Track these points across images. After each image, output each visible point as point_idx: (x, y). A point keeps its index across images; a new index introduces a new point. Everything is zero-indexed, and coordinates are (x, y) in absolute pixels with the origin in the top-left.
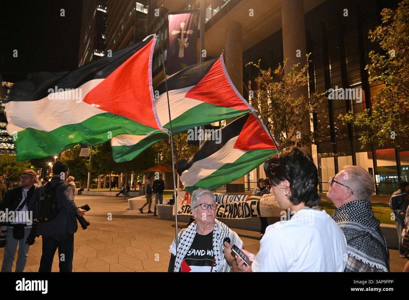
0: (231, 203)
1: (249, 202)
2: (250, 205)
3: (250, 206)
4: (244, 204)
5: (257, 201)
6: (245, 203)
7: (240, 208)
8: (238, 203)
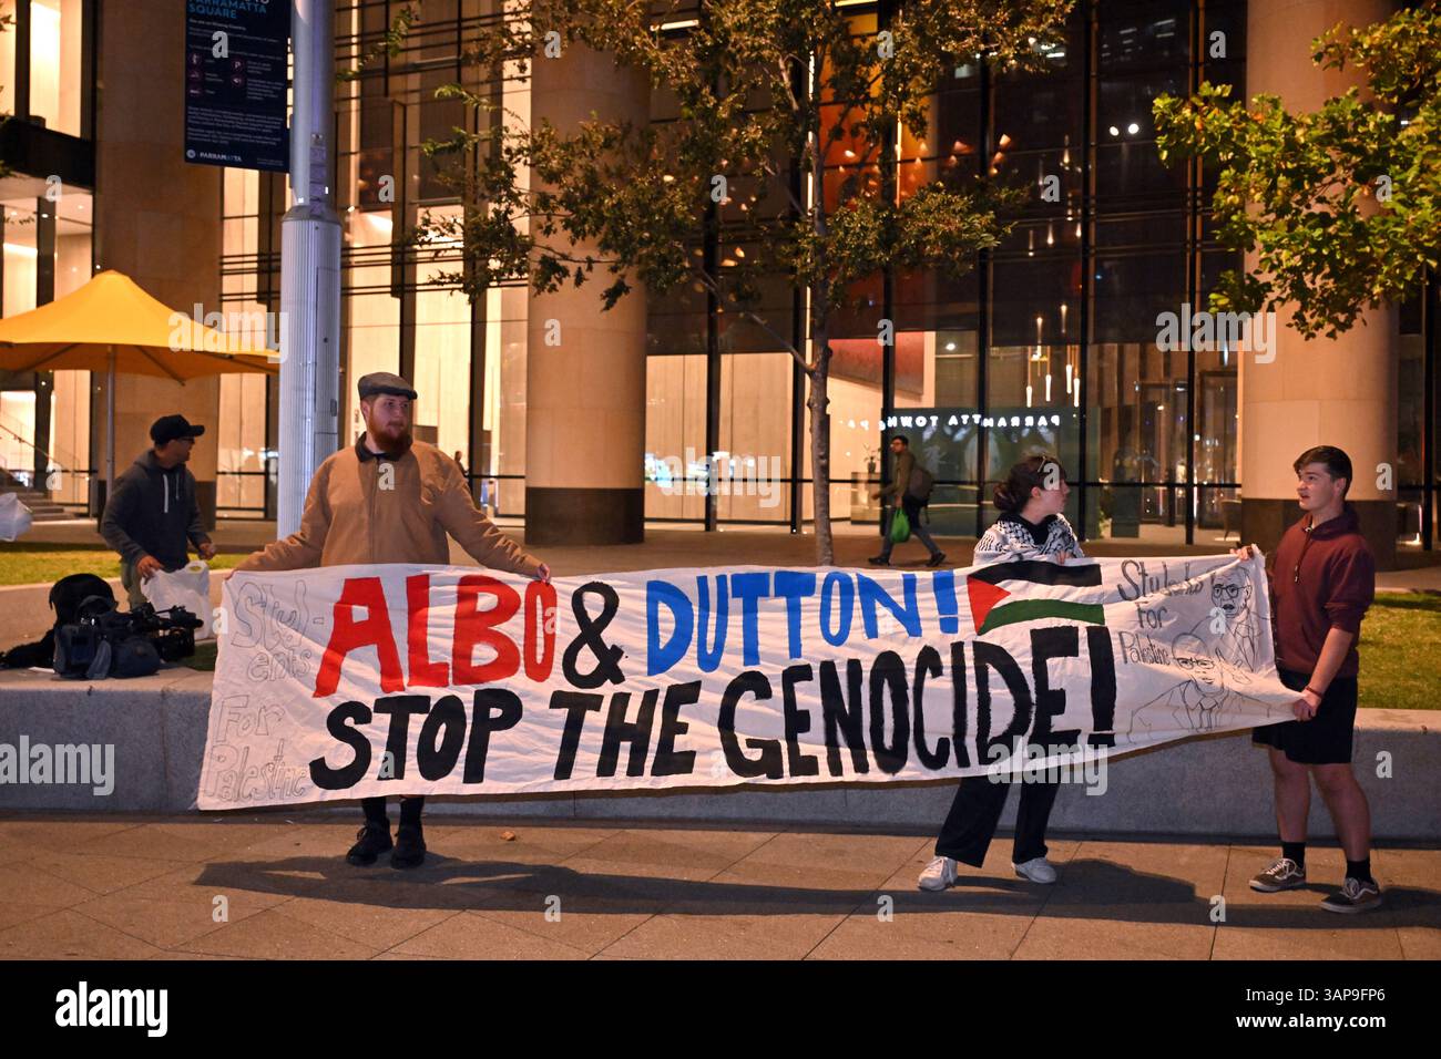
0: (841, 656)
1: (1015, 639)
2: (1029, 659)
3: (1027, 670)
4: (969, 653)
5: (1082, 626)
6: (976, 645)
7: (939, 687)
8: (909, 655)
